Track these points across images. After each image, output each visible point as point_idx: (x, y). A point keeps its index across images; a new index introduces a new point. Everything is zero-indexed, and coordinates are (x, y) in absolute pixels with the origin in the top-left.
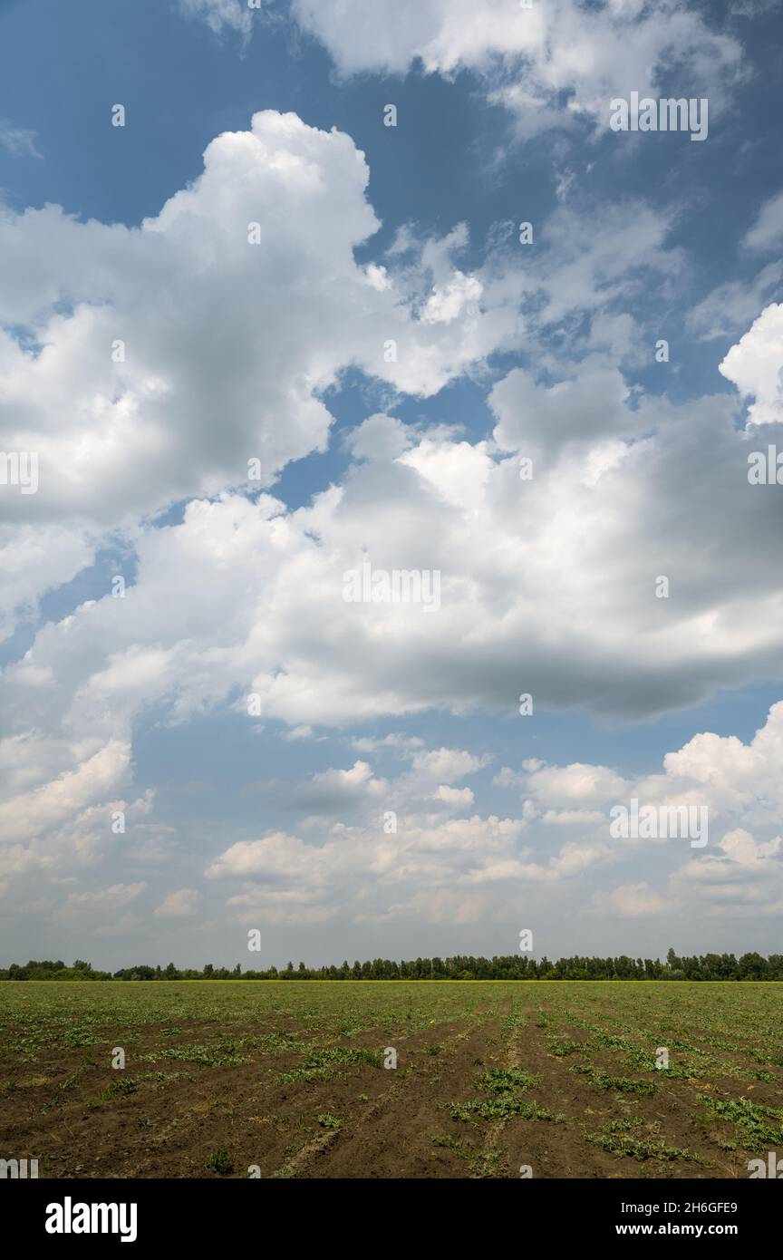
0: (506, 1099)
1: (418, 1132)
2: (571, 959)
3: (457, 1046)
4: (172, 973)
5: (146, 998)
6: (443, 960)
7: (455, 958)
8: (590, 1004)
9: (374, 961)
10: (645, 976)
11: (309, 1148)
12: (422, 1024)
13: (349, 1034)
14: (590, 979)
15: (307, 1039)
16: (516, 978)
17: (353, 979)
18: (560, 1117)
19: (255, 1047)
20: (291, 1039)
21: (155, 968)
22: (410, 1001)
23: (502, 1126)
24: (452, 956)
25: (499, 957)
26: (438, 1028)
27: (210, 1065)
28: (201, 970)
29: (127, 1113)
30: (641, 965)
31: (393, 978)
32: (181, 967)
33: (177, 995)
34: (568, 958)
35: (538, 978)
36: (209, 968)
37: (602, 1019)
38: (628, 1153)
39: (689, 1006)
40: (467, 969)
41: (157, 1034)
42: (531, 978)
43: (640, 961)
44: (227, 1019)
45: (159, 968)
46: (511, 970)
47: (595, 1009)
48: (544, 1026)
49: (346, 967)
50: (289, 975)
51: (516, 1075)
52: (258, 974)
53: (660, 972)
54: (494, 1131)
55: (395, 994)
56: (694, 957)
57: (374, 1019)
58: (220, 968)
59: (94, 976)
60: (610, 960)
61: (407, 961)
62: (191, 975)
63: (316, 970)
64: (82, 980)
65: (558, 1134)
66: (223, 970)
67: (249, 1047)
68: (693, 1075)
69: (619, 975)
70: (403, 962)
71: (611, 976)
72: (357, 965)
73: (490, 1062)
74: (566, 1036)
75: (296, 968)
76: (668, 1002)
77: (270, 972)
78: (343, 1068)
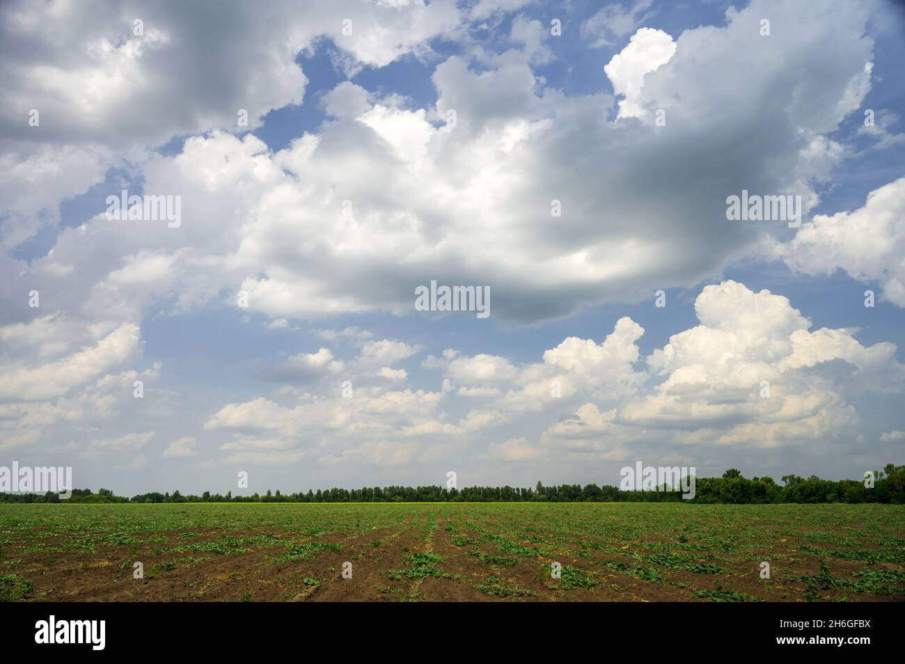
0: (423, 568)
1: (368, 586)
2: (472, 488)
3: (392, 542)
4: (177, 498)
5: (160, 515)
6: (382, 488)
7: (390, 488)
8: (482, 516)
9: (332, 490)
10: (521, 499)
11: (300, 595)
12: (367, 529)
13: (317, 535)
14: (483, 501)
15: (288, 539)
16: (432, 501)
17: (316, 502)
18: (456, 576)
19: (251, 543)
20: (277, 538)
21: (164, 494)
22: (358, 516)
23: (421, 582)
24: (388, 486)
25: (421, 487)
26: (378, 531)
27: (223, 554)
28: (200, 495)
29: (173, 581)
30: (519, 492)
31: (345, 501)
32: (184, 493)
33: (184, 512)
34: (470, 488)
35: (448, 501)
36: (207, 494)
37: (488, 525)
38: (496, 594)
39: (547, 517)
40: (399, 495)
41: (177, 536)
42: (443, 501)
43: (518, 489)
44: (226, 527)
45: (167, 494)
46: (429, 496)
47: (487, 519)
48: (450, 529)
49: (311, 493)
50: (268, 499)
51: (431, 556)
52: (244, 498)
53: (531, 496)
54: (416, 584)
55: (347, 511)
56: (554, 487)
57: (333, 526)
58: (215, 494)
59: (115, 500)
60: (498, 488)
61: (356, 489)
62: (192, 499)
63: (289, 496)
64: (106, 503)
65: (455, 585)
66: (217, 495)
67: (248, 544)
68: (541, 555)
69: (503, 499)
70: (353, 490)
71: (497, 500)
72: (319, 492)
73: (414, 550)
74: (464, 535)
75: (274, 494)
76: (533, 515)
77: (253, 497)
78: (315, 554)
